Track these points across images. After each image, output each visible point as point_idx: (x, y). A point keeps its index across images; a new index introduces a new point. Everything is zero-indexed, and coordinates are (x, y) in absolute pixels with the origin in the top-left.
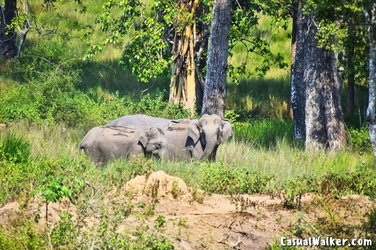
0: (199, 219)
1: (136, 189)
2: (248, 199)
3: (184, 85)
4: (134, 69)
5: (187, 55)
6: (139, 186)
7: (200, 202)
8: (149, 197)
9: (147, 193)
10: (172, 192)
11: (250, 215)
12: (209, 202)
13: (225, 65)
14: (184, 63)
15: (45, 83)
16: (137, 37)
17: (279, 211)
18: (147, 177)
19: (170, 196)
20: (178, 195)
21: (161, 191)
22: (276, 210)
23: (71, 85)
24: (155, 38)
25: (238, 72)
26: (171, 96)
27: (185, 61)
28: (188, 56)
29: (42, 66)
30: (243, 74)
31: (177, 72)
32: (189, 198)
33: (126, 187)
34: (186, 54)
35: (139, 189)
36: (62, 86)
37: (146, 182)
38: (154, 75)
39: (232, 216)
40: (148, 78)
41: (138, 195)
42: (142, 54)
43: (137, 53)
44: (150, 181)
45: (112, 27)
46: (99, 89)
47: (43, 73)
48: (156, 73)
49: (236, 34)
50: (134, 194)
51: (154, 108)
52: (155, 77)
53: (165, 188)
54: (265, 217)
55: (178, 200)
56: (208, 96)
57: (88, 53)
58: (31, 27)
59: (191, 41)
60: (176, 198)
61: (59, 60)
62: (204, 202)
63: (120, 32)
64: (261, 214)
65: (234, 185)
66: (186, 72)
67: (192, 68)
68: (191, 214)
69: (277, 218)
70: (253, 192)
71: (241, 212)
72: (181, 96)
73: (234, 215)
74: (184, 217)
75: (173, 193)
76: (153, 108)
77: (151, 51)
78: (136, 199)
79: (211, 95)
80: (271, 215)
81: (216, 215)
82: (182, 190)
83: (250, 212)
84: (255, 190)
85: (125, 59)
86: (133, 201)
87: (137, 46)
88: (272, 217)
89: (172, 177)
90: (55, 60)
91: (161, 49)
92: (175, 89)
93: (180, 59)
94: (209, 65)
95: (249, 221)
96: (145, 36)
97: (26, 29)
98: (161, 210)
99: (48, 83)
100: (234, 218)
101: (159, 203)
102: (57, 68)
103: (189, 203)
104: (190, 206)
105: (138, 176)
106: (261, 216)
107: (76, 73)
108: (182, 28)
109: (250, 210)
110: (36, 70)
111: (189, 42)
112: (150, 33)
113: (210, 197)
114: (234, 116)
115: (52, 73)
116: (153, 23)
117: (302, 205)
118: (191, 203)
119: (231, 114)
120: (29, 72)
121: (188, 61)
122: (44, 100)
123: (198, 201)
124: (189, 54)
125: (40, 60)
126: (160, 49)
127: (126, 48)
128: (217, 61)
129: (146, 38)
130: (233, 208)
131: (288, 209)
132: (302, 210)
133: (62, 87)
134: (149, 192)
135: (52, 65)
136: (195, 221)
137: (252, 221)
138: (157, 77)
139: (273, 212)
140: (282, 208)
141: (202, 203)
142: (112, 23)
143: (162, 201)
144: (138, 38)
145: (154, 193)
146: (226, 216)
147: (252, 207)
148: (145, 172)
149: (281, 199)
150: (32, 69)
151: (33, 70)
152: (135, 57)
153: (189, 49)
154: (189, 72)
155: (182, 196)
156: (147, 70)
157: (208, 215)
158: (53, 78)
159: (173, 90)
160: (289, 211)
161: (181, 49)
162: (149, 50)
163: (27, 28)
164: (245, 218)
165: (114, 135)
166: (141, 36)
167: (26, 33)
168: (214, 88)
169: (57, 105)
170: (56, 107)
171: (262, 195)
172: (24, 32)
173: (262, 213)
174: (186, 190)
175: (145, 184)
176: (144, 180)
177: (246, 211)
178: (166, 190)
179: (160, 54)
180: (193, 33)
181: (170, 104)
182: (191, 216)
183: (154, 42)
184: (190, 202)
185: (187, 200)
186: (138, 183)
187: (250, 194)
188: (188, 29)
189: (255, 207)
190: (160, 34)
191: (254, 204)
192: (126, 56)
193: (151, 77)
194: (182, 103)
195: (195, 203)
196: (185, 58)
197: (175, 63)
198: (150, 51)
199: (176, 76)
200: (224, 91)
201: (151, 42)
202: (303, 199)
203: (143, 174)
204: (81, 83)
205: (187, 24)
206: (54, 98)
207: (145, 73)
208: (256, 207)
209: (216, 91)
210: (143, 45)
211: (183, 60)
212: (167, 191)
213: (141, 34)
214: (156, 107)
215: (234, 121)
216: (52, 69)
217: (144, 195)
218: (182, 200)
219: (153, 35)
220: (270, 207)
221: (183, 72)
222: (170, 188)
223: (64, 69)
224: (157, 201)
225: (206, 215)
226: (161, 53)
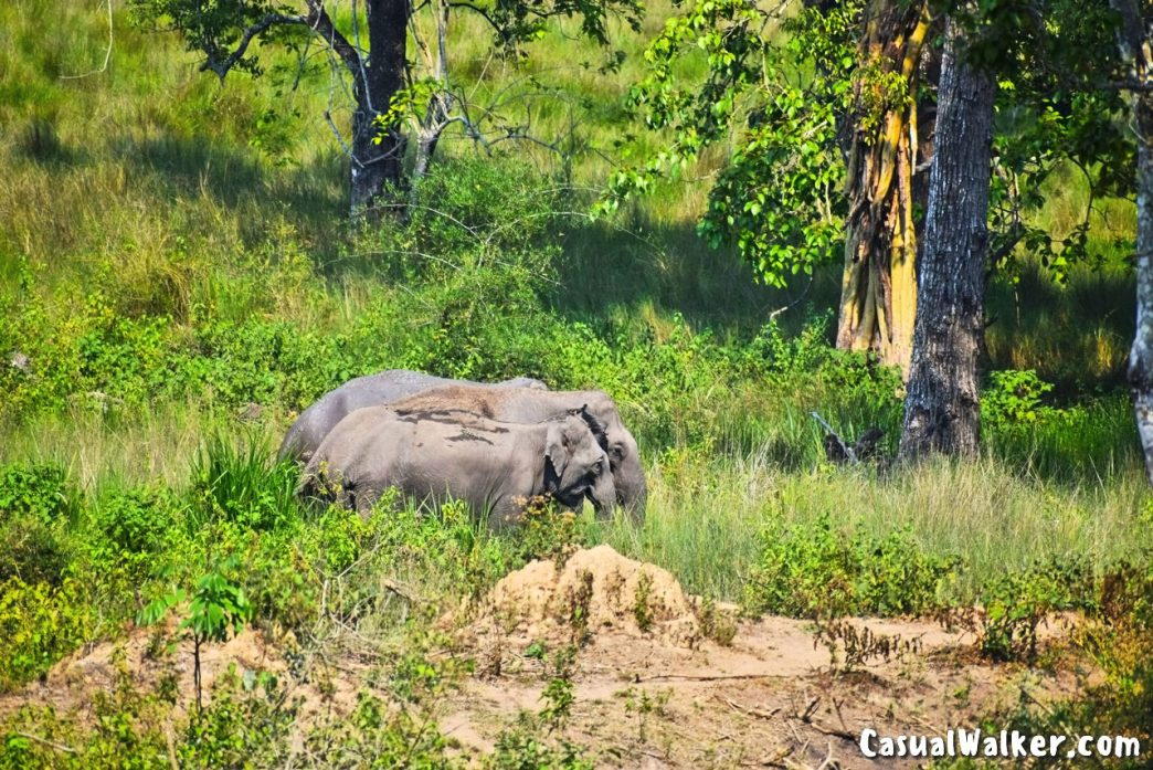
0: (711, 693)
1: (525, 601)
2: (866, 629)
3: (882, 292)
4: (742, 245)
5: (891, 202)
6: (535, 592)
7: (725, 640)
8: (565, 626)
9: (558, 613)
10: (636, 611)
11: (876, 679)
12: (751, 641)
13: (979, 228)
14: (880, 226)
15: (447, 289)
16: (752, 146)
17: (967, 667)
18: (560, 567)
19: (630, 625)
20: (655, 620)
21: (600, 608)
22: (960, 666)
23: (526, 295)
24: (806, 149)
25: (1064, 254)
26: (843, 329)
27: (886, 219)
28: (895, 204)
29: (440, 238)
30: (1078, 259)
31: (861, 254)
32: (688, 628)
33: (497, 595)
34: (889, 196)
35: (534, 600)
36: (499, 297)
37: (556, 581)
38: (803, 263)
39: (816, 684)
40: (786, 273)
41: (531, 620)
42: (768, 199)
43: (752, 198)
44: (570, 577)
45: (679, 118)
46: (647, 310)
47: (439, 260)
48: (809, 258)
49: (1052, 136)
50: (520, 618)
51: (791, 363)
52: (808, 270)
53: (614, 600)
54: (921, 686)
55: (652, 637)
56: (928, 327)
57: (605, 199)
58: (450, 118)
59: (903, 157)
60: (646, 631)
61: (491, 218)
62: (736, 640)
63: (700, 131)
64: (909, 678)
65: (842, 589)
66: (890, 252)
67: (907, 241)
68: (690, 679)
69: (958, 691)
70: (893, 608)
71: (846, 673)
72: (875, 327)
73: (823, 680)
74: (665, 686)
75: (639, 613)
76: (786, 364)
77: (796, 188)
78: (526, 631)
79: (938, 322)
80: (941, 682)
81: (766, 680)
82: (668, 604)
83: (874, 671)
84: (900, 606)
85: (715, 216)
86: (515, 639)
87: (753, 175)
88: (944, 685)
89: (637, 564)
90: (477, 220)
91: (827, 183)
92: (856, 309)
93: (868, 212)
94: (931, 229)
95: (870, 699)
96: (775, 143)
97: (436, 127)
98: (599, 666)
99: (455, 287)
100: (824, 688)
101: (592, 643)
102: (486, 243)
103: (687, 644)
104: (690, 653)
105: (534, 561)
106: (909, 683)
107: (543, 258)
108: (873, 120)
109: (874, 665)
110: (421, 251)
111: (897, 162)
112: (792, 133)
113: (758, 626)
114: (1037, 387)
115: (468, 259)
116: (800, 104)
117: (1041, 650)
118: (695, 645)
119: (1028, 383)
120: (399, 256)
121: (892, 221)
122: (442, 340)
123: (718, 639)
124: (896, 197)
125: (433, 220)
126: (822, 185)
127: (718, 180)
128: (956, 217)
129: (779, 152)
130: (820, 658)
131: (996, 662)
132: (1039, 664)
133: (500, 302)
134: (564, 611)
135: (469, 234)
136: (697, 699)
137: (878, 698)
138: (814, 271)
139: (947, 672)
140: (977, 660)
141: (729, 645)
142: (677, 103)
143: (603, 640)
144: (756, 150)
145: (578, 612)
146: (798, 683)
147: (881, 657)
148: (555, 551)
149: (974, 630)
150: (407, 245)
151: (409, 250)
152: (746, 209)
153: (895, 182)
154: (896, 254)
155: (668, 623)
156: (783, 247)
157: (741, 681)
158: (469, 273)
159: (848, 309)
160: (997, 669)
161: (872, 182)
162: (788, 185)
163: (439, 122)
164: (856, 688)
165: (454, 439)
166: (765, 143)
167: (437, 136)
168: (947, 300)
169: (484, 356)
170: (480, 360)
171: (922, 618)
172: (429, 135)
173: (914, 675)
174: (681, 604)
175: (551, 585)
176: (552, 574)
177: (861, 668)
178: (618, 605)
179: (824, 200)
180: (907, 135)
181: (839, 353)
182: (690, 683)
183: (804, 160)
184: (692, 640)
185: (682, 636)
186: (533, 583)
187: (883, 616)
188: (893, 121)
189: (887, 654)
190: (822, 138)
191: (884, 647)
192: (717, 205)
193: (795, 270)
194: (878, 349)
195: (708, 645)
196: (886, 211)
197: (855, 226)
198: (792, 192)
199: (857, 265)
200: (976, 309)
201: (794, 160)
202: (1042, 631)
203: (550, 557)
204: (559, 288)
205: (887, 107)
206: (472, 334)
207: (776, 258)
208: (892, 655)
209: (953, 309)
210: (769, 170)
211: (879, 215)
212: (622, 609)
213: (767, 137)
214: (796, 362)
215: (1037, 405)
216: (468, 246)
217: (550, 620)
218: (666, 636)
219: (799, 140)
220: (940, 657)
221: (878, 254)
222: (629, 598)
223: (505, 244)
224: (586, 639)
225: (733, 682)
226: (826, 196)
